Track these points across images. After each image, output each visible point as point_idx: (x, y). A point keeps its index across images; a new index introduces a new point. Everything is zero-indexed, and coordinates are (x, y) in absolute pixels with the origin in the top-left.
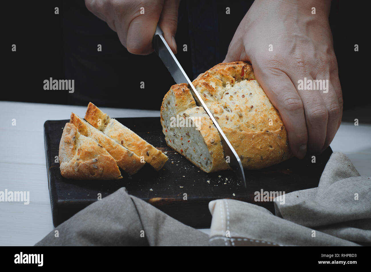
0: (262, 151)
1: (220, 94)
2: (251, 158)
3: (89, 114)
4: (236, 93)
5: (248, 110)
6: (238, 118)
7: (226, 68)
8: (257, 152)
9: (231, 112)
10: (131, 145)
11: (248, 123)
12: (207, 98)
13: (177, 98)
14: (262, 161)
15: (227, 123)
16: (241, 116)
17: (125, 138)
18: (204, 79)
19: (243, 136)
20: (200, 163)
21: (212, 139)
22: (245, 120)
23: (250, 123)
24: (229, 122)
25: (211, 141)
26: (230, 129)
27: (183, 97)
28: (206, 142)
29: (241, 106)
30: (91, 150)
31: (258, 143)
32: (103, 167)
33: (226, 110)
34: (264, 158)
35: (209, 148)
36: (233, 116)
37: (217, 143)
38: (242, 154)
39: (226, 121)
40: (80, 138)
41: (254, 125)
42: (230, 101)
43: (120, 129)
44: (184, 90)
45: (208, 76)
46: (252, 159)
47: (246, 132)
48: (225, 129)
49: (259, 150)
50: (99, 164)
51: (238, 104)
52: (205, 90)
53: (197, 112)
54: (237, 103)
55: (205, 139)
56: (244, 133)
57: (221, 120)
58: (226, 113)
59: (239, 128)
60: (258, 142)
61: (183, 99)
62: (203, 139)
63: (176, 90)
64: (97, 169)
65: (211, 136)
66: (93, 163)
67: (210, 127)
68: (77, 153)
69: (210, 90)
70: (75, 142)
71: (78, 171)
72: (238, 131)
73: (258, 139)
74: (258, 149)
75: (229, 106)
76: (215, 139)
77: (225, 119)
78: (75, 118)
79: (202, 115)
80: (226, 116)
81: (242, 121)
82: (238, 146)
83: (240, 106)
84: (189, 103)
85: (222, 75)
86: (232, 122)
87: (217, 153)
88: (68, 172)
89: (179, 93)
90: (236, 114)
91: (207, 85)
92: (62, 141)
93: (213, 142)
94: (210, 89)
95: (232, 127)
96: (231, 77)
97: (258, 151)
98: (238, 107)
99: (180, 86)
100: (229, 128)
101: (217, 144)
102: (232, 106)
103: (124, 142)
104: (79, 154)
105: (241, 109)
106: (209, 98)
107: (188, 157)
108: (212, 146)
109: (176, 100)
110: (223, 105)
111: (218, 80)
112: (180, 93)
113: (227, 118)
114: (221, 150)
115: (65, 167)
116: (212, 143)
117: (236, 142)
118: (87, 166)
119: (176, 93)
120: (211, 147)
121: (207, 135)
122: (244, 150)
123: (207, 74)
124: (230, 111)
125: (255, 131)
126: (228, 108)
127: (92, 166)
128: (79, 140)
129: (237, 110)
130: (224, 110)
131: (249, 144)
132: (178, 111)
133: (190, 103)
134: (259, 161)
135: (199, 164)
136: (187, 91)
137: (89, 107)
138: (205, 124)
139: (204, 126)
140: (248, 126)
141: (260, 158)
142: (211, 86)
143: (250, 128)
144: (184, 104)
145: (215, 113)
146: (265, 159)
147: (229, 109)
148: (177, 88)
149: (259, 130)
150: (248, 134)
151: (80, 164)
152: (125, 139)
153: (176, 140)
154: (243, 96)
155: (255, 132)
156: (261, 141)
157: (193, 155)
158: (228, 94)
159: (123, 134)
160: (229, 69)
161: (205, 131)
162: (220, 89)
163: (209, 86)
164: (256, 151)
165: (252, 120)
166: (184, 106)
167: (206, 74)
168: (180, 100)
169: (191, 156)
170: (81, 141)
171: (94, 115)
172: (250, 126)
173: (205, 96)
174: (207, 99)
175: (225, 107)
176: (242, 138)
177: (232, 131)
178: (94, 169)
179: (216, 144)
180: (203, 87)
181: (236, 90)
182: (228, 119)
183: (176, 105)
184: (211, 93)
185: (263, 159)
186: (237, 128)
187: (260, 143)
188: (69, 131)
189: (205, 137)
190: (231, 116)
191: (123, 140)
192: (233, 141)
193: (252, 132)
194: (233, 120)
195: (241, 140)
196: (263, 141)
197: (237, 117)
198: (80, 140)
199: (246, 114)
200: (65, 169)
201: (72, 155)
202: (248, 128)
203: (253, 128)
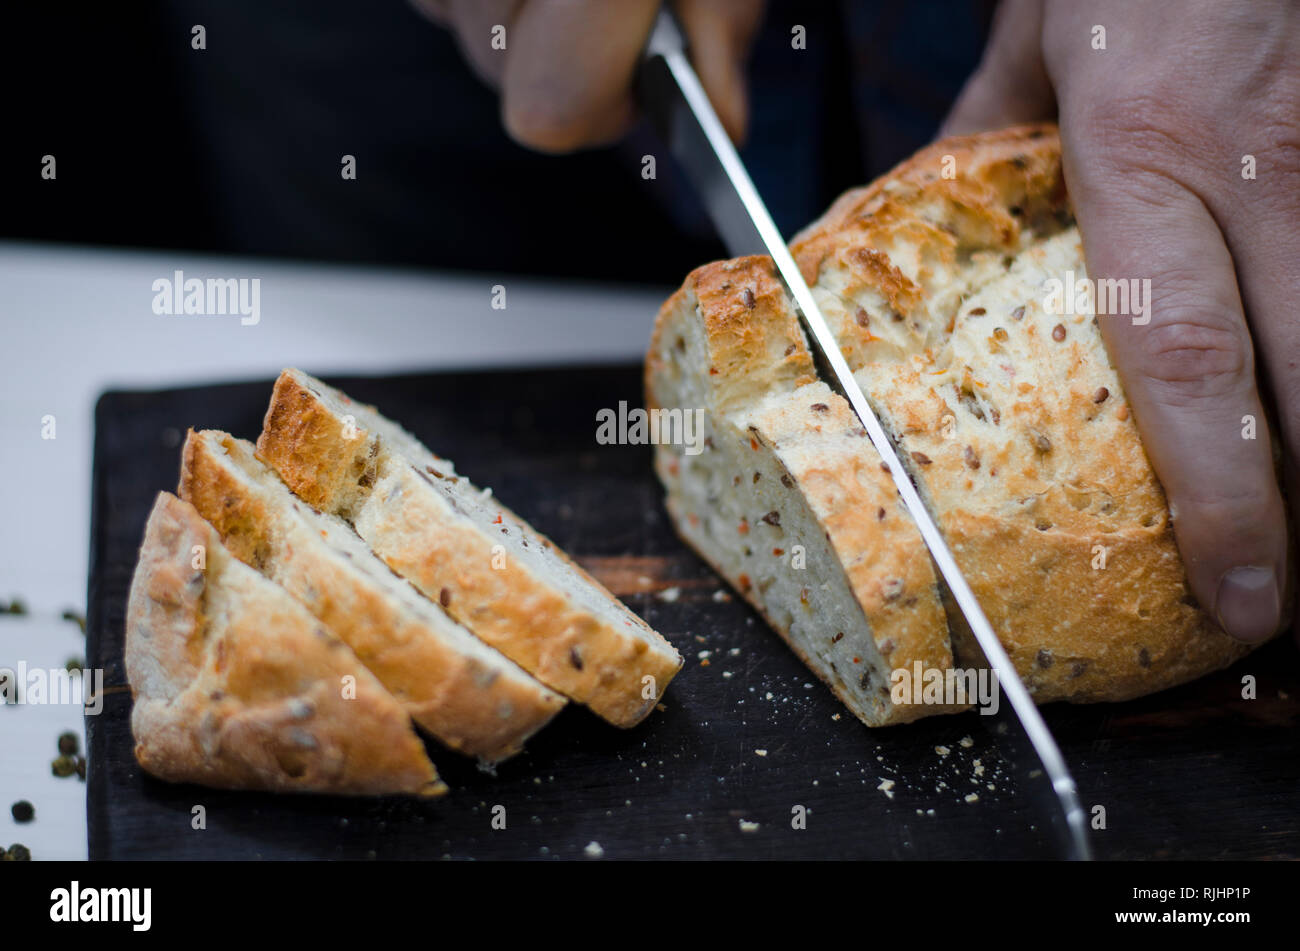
0: (1147, 627)
1: (944, 309)
2: (1091, 661)
3: (277, 435)
4: (1020, 313)
5: (1083, 413)
6: (1028, 459)
7: (975, 166)
8: (1122, 630)
9: (997, 422)
10: (489, 615)
11: (1082, 487)
12: (874, 331)
13: (714, 338)
14: (1145, 671)
15: (970, 485)
16: (1043, 451)
17: (461, 577)
18: (865, 227)
19: (1054, 555)
20: (833, 666)
21: (891, 578)
22: (1063, 470)
23: (1092, 484)
24: (982, 480)
25: (889, 591)
26: (985, 520)
27: (748, 333)
28: (861, 593)
29: (1045, 390)
30: (278, 655)
31: (1129, 587)
32: (345, 745)
33: (971, 411)
34: (1154, 657)
35: (877, 627)
36: (1002, 448)
37: (920, 595)
38: (1047, 643)
39: (968, 474)
40: (225, 580)
41: (1108, 494)
42: (993, 357)
43: (433, 529)
44: (751, 295)
45: (886, 209)
46: (1096, 667)
47: (1066, 535)
48: (960, 522)
49: (1133, 622)
50: (323, 727)
51: (1033, 382)
52: (864, 288)
53: (818, 429)
54: (1027, 373)
55: (854, 579)
56: (1056, 538)
57: (941, 469)
58: (966, 430)
59: (1034, 510)
60: (1128, 580)
61: (746, 343)
62: (847, 579)
63: (711, 295)
64: (316, 749)
65: (887, 560)
66: (293, 721)
67: (882, 513)
68: (210, 658)
69: (888, 294)
70: (203, 599)
71: (221, 752)
72: (1028, 527)
73: (1133, 568)
74: (1126, 617)
75: (986, 391)
76: (904, 577)
77: (964, 464)
78: (205, 462)
79: (844, 442)
80: (970, 449)
81: (1050, 476)
82: (1026, 606)
83: (1040, 389)
84: (781, 361)
85: (958, 206)
86: (996, 480)
87: (916, 646)
88: (170, 754)
89: (724, 314)
90: (1021, 436)
91: (876, 264)
92: (138, 588)
93: (898, 596)
94: (891, 288)
95: (998, 506)
96: (1001, 213)
97: (1125, 626)
98: (1027, 399)
99: (735, 271)
100: (981, 514)
101: (915, 600)
102: (999, 392)
103: (455, 598)
104: (219, 667)
105: (1044, 411)
106: (886, 330)
107: (776, 618)
108: (889, 613)
109: (711, 349)
110: (954, 381)
111: (932, 235)
112: (733, 313)
113: (973, 459)
114: (934, 630)
115: (157, 730)
116: (892, 599)
117: (1015, 584)
118: (261, 733)
119: (709, 313)
120: (884, 621)
121: (866, 555)
122: (1055, 622)
123: (879, 203)
124: (989, 416)
125: (1116, 526)
126: (979, 399)
127: (288, 736)
128: (220, 587)
129: (1026, 416)
130: (960, 409)
131: (1084, 591)
132: (722, 400)
133: (785, 361)
134: (1131, 673)
135: (828, 671)
136: (766, 298)
137: (281, 396)
138: (859, 497)
139: (853, 507)
140: (1081, 502)
141: (1136, 659)
142: (898, 270)
143: (1087, 510)
144: (756, 368)
145: (910, 432)
146: (1160, 661)
147: (986, 407)
148: (715, 286)
149: (1136, 519)
150: (1079, 545)
151: (229, 724)
152: (459, 582)
153: (719, 526)
154: (1061, 333)
155: (1112, 531)
156: (1146, 575)
157: (798, 618)
158: (980, 312)
159: (447, 556)
160: (994, 171)
161: (855, 535)
162: (945, 281)
163: (885, 269)
164: (1117, 627)
165: (1104, 466)
166: (754, 377)
167: (873, 197)
168: (733, 346)
169: (791, 620)
170: (234, 597)
171: (306, 440)
172: (1089, 503)
173: (864, 320)
174: (872, 339)
175: (967, 394)
176: (1045, 566)
177: (994, 531)
178: (299, 748)
179: (911, 602)
180: (858, 269)
181: (1026, 295)
182: (976, 466)
183: (713, 371)
184: (893, 306)
185: (1152, 660)
186: (1021, 513)
187: (1137, 586)
188: (170, 540)
189: (856, 570)
190: (993, 447)
191: (450, 585)
192: (999, 580)
193: (1098, 533)
194: (1004, 472)
195: (1041, 573)
196: (1153, 576)
197: (1026, 456)
198: (231, 587)
199: (1073, 438)
200: (153, 736)
201: (190, 668)
202: (1080, 509)
203: (1104, 509)
